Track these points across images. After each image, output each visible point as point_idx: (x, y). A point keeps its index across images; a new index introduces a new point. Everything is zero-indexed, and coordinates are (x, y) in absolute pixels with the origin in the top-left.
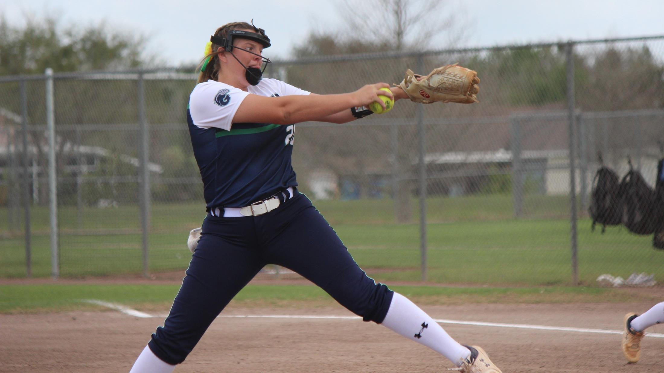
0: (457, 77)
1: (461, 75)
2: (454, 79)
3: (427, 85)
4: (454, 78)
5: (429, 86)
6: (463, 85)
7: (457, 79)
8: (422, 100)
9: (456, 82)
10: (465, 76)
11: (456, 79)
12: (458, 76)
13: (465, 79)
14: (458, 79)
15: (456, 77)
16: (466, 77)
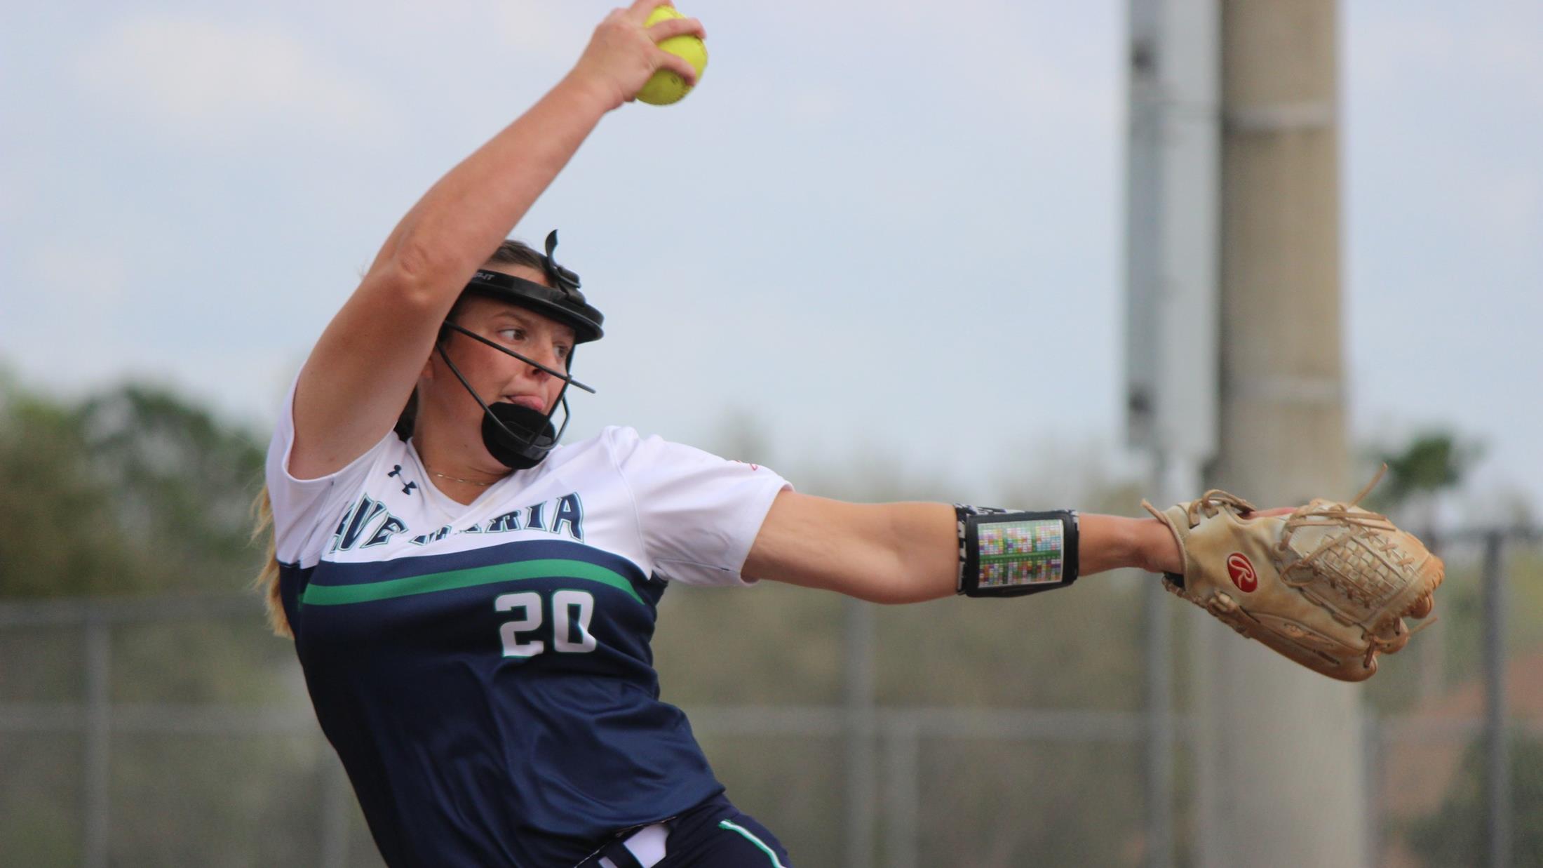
0: (1393, 557)
1: (1407, 556)
2: (1381, 560)
3: (1278, 541)
4: (1382, 555)
5: (1284, 546)
6: (1401, 591)
7: (1389, 564)
8: (1217, 591)
9: (1383, 570)
10: (1418, 565)
11: (1386, 560)
12: (1397, 556)
13: (1414, 574)
14: (1392, 561)
15: (1388, 555)
16: (1419, 569)
